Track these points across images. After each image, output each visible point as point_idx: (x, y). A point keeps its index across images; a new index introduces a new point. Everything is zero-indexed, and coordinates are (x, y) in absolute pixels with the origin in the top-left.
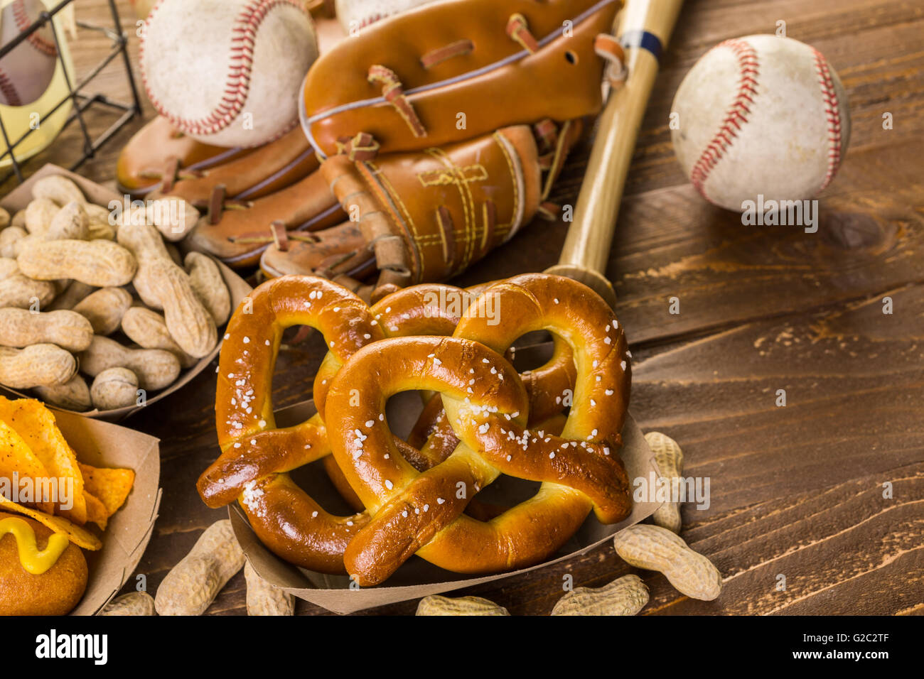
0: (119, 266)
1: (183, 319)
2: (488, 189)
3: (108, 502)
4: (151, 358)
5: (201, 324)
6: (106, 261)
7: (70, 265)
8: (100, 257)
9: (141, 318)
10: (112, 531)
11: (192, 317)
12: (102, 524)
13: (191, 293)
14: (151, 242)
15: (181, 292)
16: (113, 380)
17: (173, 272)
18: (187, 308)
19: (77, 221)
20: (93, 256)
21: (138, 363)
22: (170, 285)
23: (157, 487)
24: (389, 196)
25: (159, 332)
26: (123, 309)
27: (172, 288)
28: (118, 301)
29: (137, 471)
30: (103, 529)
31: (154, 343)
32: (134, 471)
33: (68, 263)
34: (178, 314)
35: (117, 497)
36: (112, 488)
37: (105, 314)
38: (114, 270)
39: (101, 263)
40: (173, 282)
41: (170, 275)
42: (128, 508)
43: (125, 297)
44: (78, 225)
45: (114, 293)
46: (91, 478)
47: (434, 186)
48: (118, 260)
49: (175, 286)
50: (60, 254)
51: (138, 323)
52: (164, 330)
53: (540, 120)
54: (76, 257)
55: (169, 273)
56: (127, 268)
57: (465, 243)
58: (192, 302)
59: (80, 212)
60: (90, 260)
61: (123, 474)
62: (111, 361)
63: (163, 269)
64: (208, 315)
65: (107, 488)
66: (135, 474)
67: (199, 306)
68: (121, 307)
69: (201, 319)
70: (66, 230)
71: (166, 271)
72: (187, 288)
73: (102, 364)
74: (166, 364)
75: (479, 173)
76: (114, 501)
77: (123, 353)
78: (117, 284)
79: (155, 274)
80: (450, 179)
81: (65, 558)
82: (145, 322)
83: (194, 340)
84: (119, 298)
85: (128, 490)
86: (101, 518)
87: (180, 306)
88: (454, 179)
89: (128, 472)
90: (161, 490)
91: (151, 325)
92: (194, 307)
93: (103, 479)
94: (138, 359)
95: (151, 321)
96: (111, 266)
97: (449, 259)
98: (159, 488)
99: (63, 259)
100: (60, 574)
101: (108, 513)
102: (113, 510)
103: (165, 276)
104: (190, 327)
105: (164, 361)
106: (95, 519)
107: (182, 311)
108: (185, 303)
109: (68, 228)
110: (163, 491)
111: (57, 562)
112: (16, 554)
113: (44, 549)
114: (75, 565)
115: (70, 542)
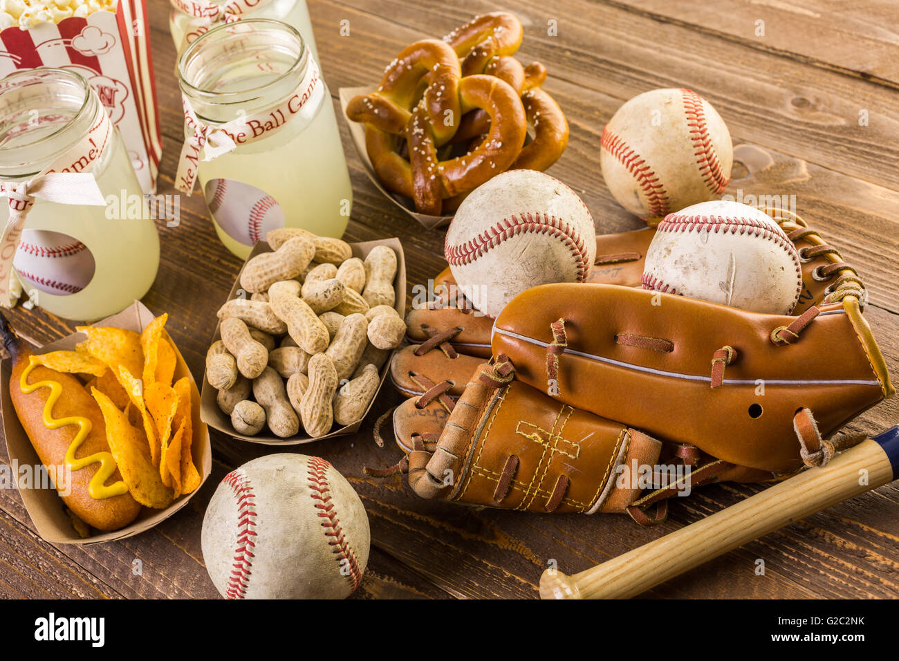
0: (309, 340)
1: (306, 405)
2: (570, 467)
3: (186, 485)
4: (278, 413)
5: (314, 416)
6: (305, 332)
7: (289, 319)
8: (304, 328)
9: (296, 384)
11: (311, 408)
12: (176, 495)
13: (322, 391)
14: (350, 339)
15: (318, 386)
17: (321, 371)
18: (313, 399)
19: (328, 294)
20: (302, 324)
21: (272, 410)
22: (314, 377)
24: (486, 421)
25: (299, 401)
26: (297, 370)
27: (313, 381)
28: (297, 362)
30: (175, 498)
35: (190, 486)
36: (190, 479)
37: (286, 365)
39: (302, 332)
41: (318, 371)
44: (326, 296)
45: (300, 356)
46: (187, 463)
47: (525, 437)
48: (311, 337)
49: (316, 380)
50: (288, 309)
53: (687, 444)
56: (313, 346)
57: (525, 494)
58: (319, 397)
59: (335, 289)
60: (298, 325)
61: (196, 476)
63: (316, 365)
67: (322, 403)
68: (296, 368)
69: (316, 413)
70: (317, 295)
72: (323, 388)
74: (282, 424)
75: (573, 451)
76: (188, 487)
78: (305, 350)
80: (540, 440)
81: (115, 500)
82: (295, 388)
83: (306, 422)
84: (299, 360)
85: (196, 488)
86: (178, 490)
87: (310, 395)
88: (544, 442)
89: (199, 477)
91: (297, 393)
92: (317, 402)
93: (190, 469)
94: (276, 408)
96: (306, 339)
97: (497, 497)
100: (106, 506)
101: (182, 491)
102: (185, 491)
103: (314, 369)
104: (307, 413)
105: (282, 421)
106: (176, 488)
107: (308, 399)
108: (314, 395)
109: (319, 295)
111: (107, 498)
112: (92, 477)
113: (108, 486)
114: (119, 508)
115: (129, 493)
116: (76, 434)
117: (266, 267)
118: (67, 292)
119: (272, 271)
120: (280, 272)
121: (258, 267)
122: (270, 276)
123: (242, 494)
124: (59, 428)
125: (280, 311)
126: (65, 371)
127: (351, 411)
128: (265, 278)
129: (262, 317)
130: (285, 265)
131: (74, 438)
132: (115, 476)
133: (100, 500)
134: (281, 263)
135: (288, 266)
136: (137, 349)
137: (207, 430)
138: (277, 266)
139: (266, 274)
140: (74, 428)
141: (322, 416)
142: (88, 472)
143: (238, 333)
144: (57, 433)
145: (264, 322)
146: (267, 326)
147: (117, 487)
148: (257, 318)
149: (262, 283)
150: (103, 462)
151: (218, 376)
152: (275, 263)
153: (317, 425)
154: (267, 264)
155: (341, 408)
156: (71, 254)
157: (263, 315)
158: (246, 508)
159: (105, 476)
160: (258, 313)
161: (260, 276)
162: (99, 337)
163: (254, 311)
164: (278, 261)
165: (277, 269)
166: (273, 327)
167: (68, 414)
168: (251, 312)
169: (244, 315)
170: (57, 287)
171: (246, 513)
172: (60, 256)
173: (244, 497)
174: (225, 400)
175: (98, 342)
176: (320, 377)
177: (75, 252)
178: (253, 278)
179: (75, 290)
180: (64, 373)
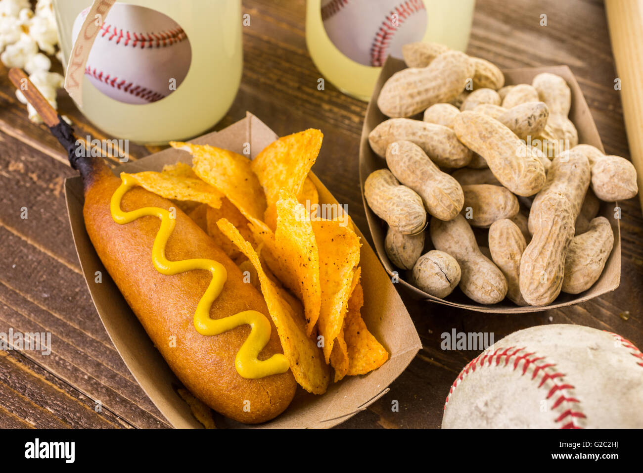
0: (526, 176)
3: (356, 363)
4: (485, 271)
5: (547, 277)
6: (519, 165)
7: (491, 147)
8: (517, 158)
9: (508, 233)
10: (340, 389)
11: (545, 264)
12: (338, 376)
13: (562, 244)
14: (575, 181)
15: (555, 236)
16: (435, 263)
17: (562, 216)
18: (548, 254)
19: (532, 121)
20: (513, 153)
21: (472, 266)
22: (550, 223)
23: (388, 384)
25: (512, 256)
26: (502, 214)
27: (550, 228)
28: (503, 206)
29: (393, 357)
30: (336, 381)
31: (501, 261)
32: (390, 355)
33: (490, 144)
34: (536, 252)
35: (364, 365)
36: (365, 355)
37: (485, 208)
38: (519, 176)
39: (515, 163)
40: (554, 223)
41: (559, 216)
42: (364, 380)
43: (512, 206)
44: (530, 124)
45: (506, 197)
46: (358, 333)
48: (529, 171)
49: (554, 228)
50: (490, 132)
51: (501, 235)
52: (517, 258)
54: (500, 144)
55: (558, 213)
56: (531, 183)
58: (556, 251)
59: (541, 115)
60: (508, 154)
61: (380, 351)
62: (455, 248)
63: (556, 207)
64: (562, 275)
65: (363, 351)
66: (389, 359)
67: (559, 260)
68: (502, 211)
69: (550, 272)
70: (517, 121)
71: (556, 210)
72: (563, 239)
73: (447, 246)
74: (492, 286)
76: (360, 366)
77: (471, 249)
78: (513, 190)
79: (546, 205)
81: (273, 380)
82: (508, 238)
83: (531, 283)
84: (506, 204)
85: (376, 367)
86: (341, 371)
87: (543, 248)
89: (385, 352)
90: (388, 389)
91: (510, 246)
92: (553, 258)
93: (365, 341)
94: (476, 264)
95: (513, 242)
96: (520, 171)
98: (389, 387)
99: (488, 138)
100: (259, 390)
101: (349, 371)
102: (354, 372)
103: (553, 213)
104: (536, 271)
105: (493, 282)
106: (337, 367)
107: (541, 253)
108: (550, 248)
109: (520, 121)
110: (389, 392)
111: (263, 379)
112: (239, 346)
113: (263, 360)
114: (277, 392)
115: (290, 371)
116: (208, 284)
117: (419, 84)
118: (143, 100)
119: (427, 91)
120: (436, 93)
121: (409, 84)
122: (424, 97)
123: (551, 383)
124: (179, 274)
125: (477, 135)
126: (170, 197)
127: (588, 275)
128: (418, 99)
129: (441, 143)
130: (445, 84)
131: (204, 289)
132: (271, 347)
133: (251, 380)
134: (439, 81)
135: (448, 85)
136: (249, 177)
137: (394, 288)
138: (434, 84)
139: (419, 93)
140: (201, 275)
141: (557, 277)
142: (233, 338)
143: (421, 158)
144: (176, 281)
145: (444, 150)
146: (447, 155)
147: (276, 362)
148: (434, 143)
149: (411, 105)
150: (253, 325)
151: (410, 214)
152: (431, 81)
153: (548, 289)
154: (421, 81)
155: (576, 269)
156: (165, 45)
157: (445, 140)
158: (566, 405)
159: (259, 346)
160: (436, 138)
161: (412, 96)
162: (207, 156)
163: (430, 134)
164: (435, 78)
165: (434, 88)
166: (455, 157)
167: (189, 255)
168: (426, 136)
169: (417, 139)
170: (132, 92)
171: (568, 413)
172: (151, 46)
173: (556, 388)
174: (404, 248)
175: (206, 162)
176: (560, 223)
177: (171, 43)
178: (401, 98)
179: (154, 97)
180: (169, 200)
